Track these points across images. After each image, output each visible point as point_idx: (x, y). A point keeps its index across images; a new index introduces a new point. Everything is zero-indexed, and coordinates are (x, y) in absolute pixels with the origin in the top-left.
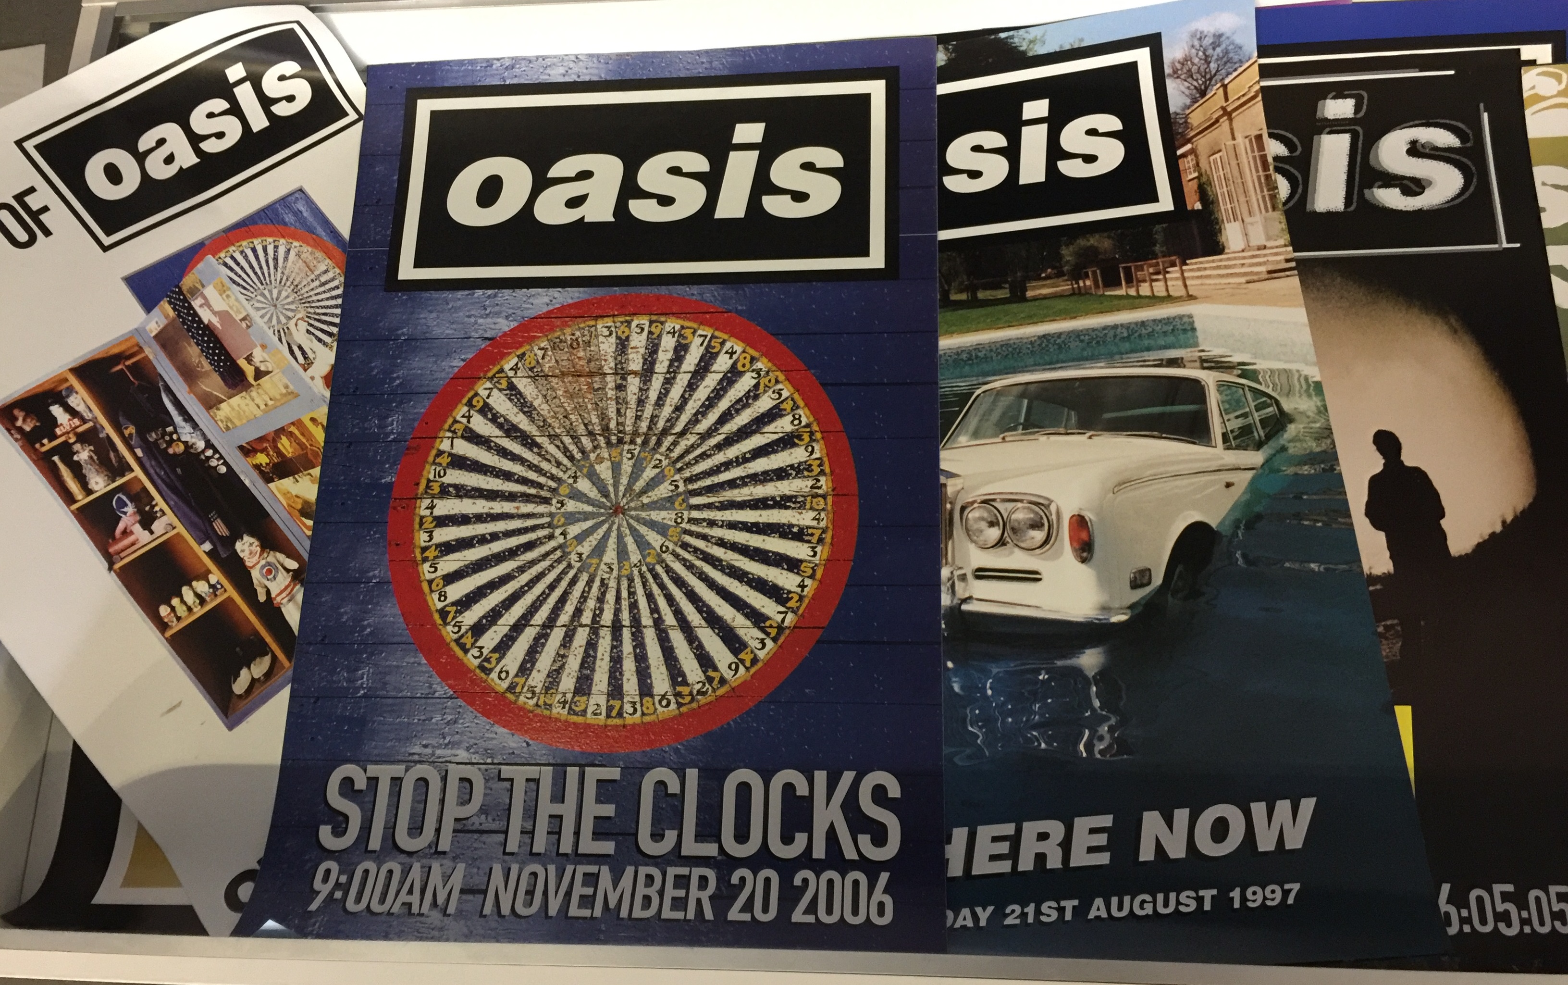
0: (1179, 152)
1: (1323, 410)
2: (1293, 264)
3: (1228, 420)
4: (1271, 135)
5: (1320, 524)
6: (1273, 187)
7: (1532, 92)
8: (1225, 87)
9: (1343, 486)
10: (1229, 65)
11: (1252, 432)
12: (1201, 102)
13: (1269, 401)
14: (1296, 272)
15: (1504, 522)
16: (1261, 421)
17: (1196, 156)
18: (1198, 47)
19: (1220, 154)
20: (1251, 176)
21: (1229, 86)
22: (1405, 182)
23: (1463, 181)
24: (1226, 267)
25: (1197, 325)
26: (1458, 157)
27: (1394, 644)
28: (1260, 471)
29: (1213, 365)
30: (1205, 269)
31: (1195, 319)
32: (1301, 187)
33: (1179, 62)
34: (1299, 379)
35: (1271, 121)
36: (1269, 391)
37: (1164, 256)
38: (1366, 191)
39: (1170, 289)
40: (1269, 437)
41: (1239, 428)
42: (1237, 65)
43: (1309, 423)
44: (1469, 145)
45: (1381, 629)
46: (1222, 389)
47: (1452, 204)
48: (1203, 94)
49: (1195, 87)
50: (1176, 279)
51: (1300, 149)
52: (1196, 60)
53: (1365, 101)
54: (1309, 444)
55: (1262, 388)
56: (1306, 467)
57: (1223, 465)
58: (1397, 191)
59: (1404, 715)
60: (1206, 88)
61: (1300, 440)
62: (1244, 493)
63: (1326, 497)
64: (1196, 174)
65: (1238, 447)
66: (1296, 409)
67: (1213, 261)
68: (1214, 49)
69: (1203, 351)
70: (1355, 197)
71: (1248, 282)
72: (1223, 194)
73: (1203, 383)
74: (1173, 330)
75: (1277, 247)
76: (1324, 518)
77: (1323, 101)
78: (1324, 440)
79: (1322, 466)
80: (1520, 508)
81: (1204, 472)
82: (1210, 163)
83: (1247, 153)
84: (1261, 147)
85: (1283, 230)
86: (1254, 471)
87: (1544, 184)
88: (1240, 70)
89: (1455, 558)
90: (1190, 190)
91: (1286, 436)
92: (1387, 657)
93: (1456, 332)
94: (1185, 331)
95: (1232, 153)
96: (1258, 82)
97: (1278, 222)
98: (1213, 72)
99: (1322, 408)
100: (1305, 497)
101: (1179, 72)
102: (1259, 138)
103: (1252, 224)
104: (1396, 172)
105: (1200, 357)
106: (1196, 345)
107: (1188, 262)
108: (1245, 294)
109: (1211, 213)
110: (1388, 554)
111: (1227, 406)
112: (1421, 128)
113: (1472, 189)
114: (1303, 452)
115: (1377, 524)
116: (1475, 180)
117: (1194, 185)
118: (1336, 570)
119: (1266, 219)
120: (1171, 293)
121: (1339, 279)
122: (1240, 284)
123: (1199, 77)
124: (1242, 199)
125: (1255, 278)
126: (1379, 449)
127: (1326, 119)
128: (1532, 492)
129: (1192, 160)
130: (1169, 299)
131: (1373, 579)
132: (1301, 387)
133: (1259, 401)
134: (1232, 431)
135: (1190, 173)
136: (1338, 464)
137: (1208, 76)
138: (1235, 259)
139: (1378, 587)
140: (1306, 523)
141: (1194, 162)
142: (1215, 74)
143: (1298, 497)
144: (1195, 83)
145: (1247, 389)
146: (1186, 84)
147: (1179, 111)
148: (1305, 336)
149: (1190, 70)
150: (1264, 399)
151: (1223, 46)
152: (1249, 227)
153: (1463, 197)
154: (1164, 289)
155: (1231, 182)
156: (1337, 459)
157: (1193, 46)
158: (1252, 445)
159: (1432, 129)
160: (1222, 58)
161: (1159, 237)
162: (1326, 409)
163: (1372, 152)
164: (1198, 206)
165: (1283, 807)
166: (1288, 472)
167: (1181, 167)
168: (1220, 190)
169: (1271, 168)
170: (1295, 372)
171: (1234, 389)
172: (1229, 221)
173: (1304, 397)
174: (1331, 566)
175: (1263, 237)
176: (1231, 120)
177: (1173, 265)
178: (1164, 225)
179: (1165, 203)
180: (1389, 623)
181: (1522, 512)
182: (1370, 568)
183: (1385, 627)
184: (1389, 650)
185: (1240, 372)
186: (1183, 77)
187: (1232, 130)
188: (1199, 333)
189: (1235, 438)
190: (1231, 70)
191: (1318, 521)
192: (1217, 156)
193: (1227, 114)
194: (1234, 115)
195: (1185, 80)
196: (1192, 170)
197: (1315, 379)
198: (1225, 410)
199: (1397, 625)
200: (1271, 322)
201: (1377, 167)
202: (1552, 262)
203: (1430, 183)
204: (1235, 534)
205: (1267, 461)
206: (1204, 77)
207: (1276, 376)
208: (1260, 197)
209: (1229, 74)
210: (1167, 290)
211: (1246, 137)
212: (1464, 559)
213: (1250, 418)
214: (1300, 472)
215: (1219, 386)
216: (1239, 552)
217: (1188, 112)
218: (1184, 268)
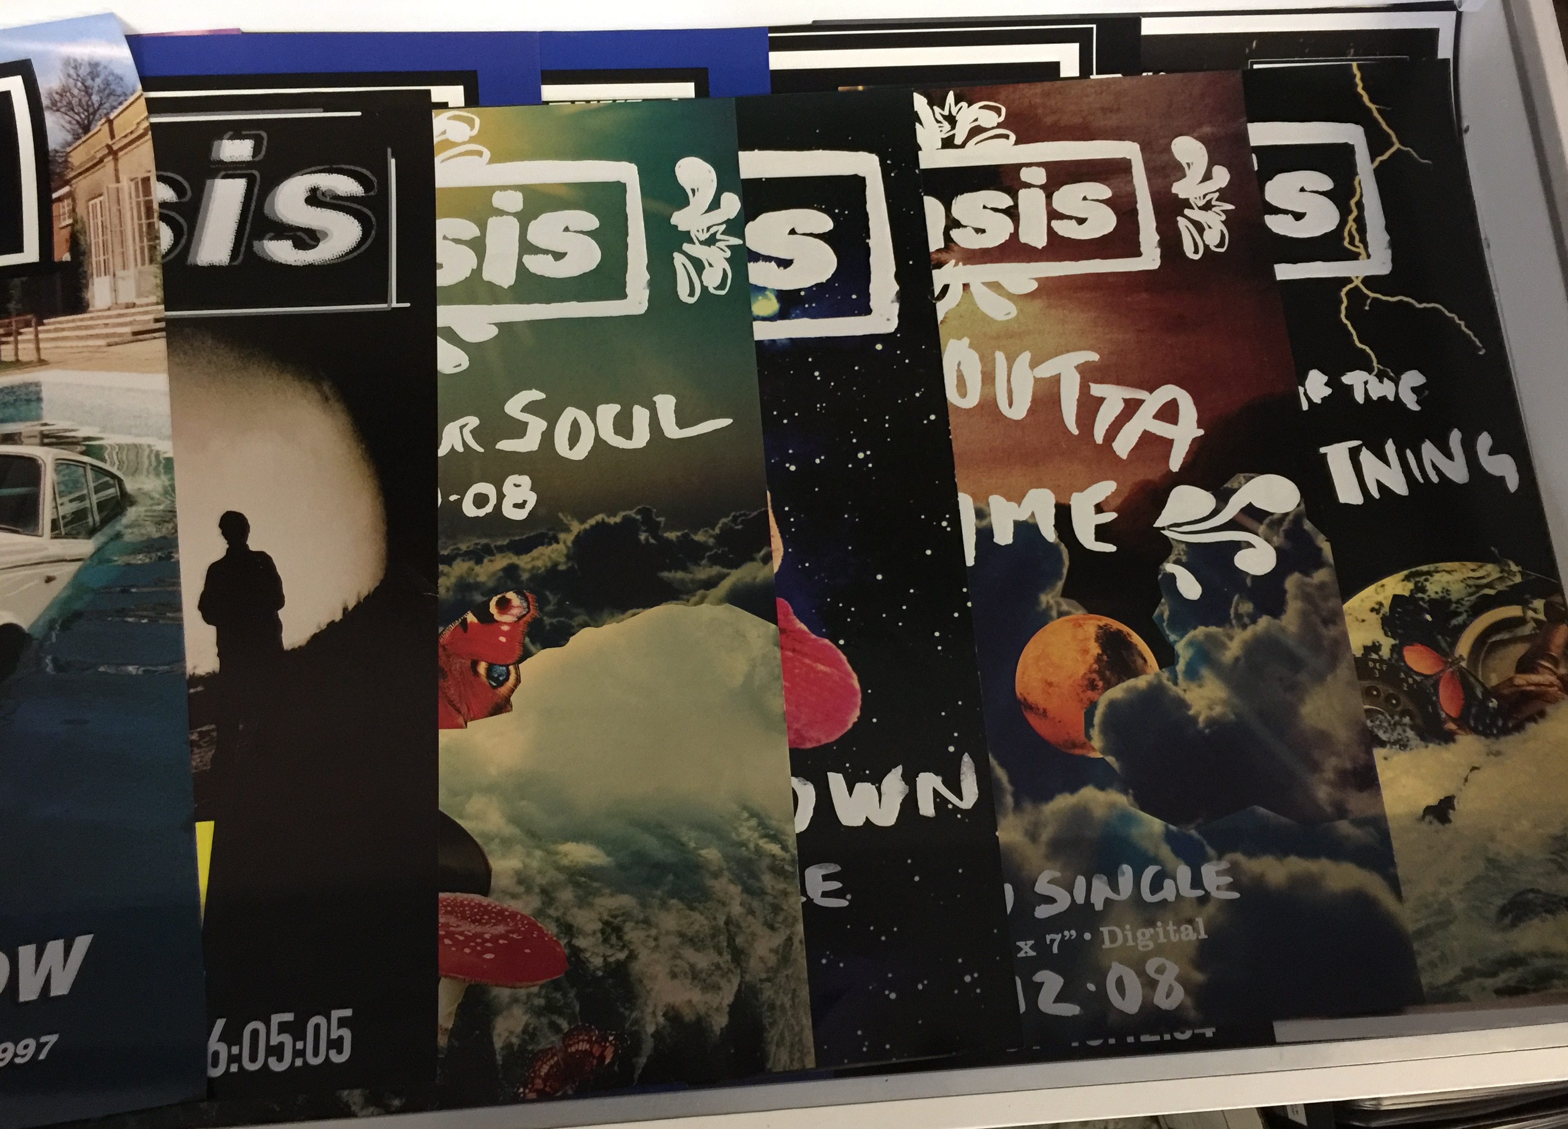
0: (55, 195)
1: (170, 491)
2: (162, 325)
3: (62, 504)
4: (160, 178)
5: (145, 621)
6: (153, 236)
7: (443, 137)
8: (110, 122)
9: (178, 577)
10: (112, 98)
11: (86, 518)
12: (84, 139)
13: (111, 482)
14: (164, 334)
15: (345, 610)
16: (99, 504)
17: (74, 200)
18: (75, 76)
19: (101, 198)
20: (132, 222)
21: (115, 123)
22: (299, 233)
23: (361, 233)
24: (87, 328)
25: (44, 395)
26: (359, 207)
27: (207, 752)
28: (88, 562)
29: (54, 440)
30: (63, 330)
31: (43, 388)
32: (185, 237)
33: (57, 93)
34: (149, 457)
35: (160, 163)
36: (114, 470)
37: (18, 315)
38: (256, 243)
39: (20, 353)
40: (105, 522)
41: (73, 513)
42: (122, 98)
43: (152, 505)
44: (372, 193)
45: (194, 737)
46: (60, 468)
47: (345, 259)
48: (86, 129)
49: (78, 122)
50: (28, 341)
51: (189, 194)
52: (76, 92)
53: (265, 142)
54: (149, 529)
55: (107, 467)
56: (141, 556)
57: (48, 557)
58: (289, 243)
59: (205, 832)
60: (90, 123)
61: (139, 525)
62: (65, 588)
63: (158, 589)
64: (70, 221)
65: (68, 536)
66: (140, 489)
67: (73, 321)
68: (93, 79)
69: (46, 425)
70: (243, 249)
71: (109, 345)
72: (97, 244)
73: (40, 462)
74: (15, 400)
75: (147, 305)
76: (151, 614)
77: (219, 141)
78: (167, 525)
79: (159, 554)
80: (365, 593)
81: (23, 566)
82: (88, 207)
83: (131, 197)
84: (147, 191)
85: (157, 286)
86: (79, 564)
87: (445, 238)
88: (126, 104)
89: (287, 651)
90: (60, 238)
91: (125, 520)
92: (196, 768)
93: (327, 399)
94: (28, 401)
95: (113, 197)
96: (147, 118)
97: (153, 276)
98: (96, 105)
99: (169, 489)
100: (134, 590)
101: (59, 104)
102: (146, 181)
103: (123, 278)
104: (290, 223)
105: (41, 432)
106: (38, 417)
107: (45, 321)
108: (103, 358)
109: (81, 264)
110: (216, 650)
111: (63, 488)
112: (323, 175)
113: (369, 241)
114: (140, 539)
115: (208, 619)
116: (373, 232)
117: (66, 233)
118: (156, 671)
119: (140, 273)
120: (20, 358)
121: (210, 342)
122: (100, 346)
123: (81, 110)
124: (118, 250)
125: (117, 340)
126: (225, 534)
127: (221, 162)
128: (380, 575)
129: (68, 205)
130: (17, 364)
131: (195, 680)
132: (150, 464)
133: (100, 481)
134: (64, 517)
135: (64, 219)
136: (177, 552)
137: (91, 110)
138: (99, 318)
139: (200, 689)
140: (130, 620)
141: (71, 207)
142: (99, 109)
143: (125, 591)
144: (77, 117)
145: (89, 467)
146: (67, 117)
147: (58, 148)
148: (163, 406)
149: (70, 103)
150: (108, 479)
151: (102, 76)
152: (120, 283)
153: (359, 252)
154: (13, 353)
155: (109, 231)
156: (177, 546)
157: (69, 76)
158: (84, 533)
159: (335, 175)
160: (105, 90)
161: (16, 293)
162: (174, 490)
163: (268, 199)
164: (67, 257)
165: (55, 947)
166: (119, 563)
167: (55, 213)
168: (94, 239)
169: (156, 215)
170: (146, 447)
171: (74, 468)
172: (99, 275)
173: (152, 476)
174: (150, 668)
175: (134, 294)
176: (116, 160)
177: (28, 325)
178: (24, 279)
179: (30, 253)
180: (204, 729)
181: (366, 598)
182: (195, 668)
183: (200, 733)
184: (201, 759)
185: (84, 448)
186: (63, 110)
187: (116, 170)
188: (44, 405)
189: (65, 525)
190: (115, 104)
191: (144, 617)
192: (97, 201)
193: (113, 153)
194: (120, 154)
195: (66, 114)
196: (67, 216)
197: (166, 455)
198: (60, 492)
199: (213, 730)
200: (129, 390)
201: (271, 216)
202: (441, 322)
203: (325, 235)
204: (47, 637)
205: (99, 550)
206: (87, 111)
207: (125, 452)
208: (138, 248)
209: (114, 108)
210: (16, 354)
211: (132, 180)
212: (297, 652)
213: (87, 501)
214: (132, 562)
215: (58, 465)
216: (49, 657)
217: (69, 149)
218: (40, 328)
